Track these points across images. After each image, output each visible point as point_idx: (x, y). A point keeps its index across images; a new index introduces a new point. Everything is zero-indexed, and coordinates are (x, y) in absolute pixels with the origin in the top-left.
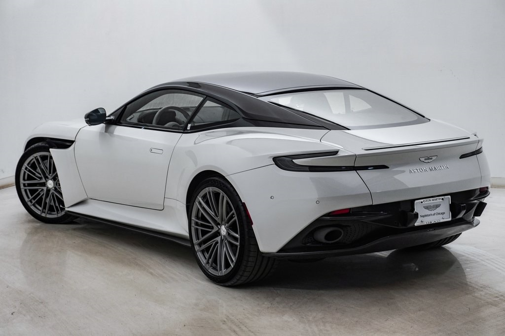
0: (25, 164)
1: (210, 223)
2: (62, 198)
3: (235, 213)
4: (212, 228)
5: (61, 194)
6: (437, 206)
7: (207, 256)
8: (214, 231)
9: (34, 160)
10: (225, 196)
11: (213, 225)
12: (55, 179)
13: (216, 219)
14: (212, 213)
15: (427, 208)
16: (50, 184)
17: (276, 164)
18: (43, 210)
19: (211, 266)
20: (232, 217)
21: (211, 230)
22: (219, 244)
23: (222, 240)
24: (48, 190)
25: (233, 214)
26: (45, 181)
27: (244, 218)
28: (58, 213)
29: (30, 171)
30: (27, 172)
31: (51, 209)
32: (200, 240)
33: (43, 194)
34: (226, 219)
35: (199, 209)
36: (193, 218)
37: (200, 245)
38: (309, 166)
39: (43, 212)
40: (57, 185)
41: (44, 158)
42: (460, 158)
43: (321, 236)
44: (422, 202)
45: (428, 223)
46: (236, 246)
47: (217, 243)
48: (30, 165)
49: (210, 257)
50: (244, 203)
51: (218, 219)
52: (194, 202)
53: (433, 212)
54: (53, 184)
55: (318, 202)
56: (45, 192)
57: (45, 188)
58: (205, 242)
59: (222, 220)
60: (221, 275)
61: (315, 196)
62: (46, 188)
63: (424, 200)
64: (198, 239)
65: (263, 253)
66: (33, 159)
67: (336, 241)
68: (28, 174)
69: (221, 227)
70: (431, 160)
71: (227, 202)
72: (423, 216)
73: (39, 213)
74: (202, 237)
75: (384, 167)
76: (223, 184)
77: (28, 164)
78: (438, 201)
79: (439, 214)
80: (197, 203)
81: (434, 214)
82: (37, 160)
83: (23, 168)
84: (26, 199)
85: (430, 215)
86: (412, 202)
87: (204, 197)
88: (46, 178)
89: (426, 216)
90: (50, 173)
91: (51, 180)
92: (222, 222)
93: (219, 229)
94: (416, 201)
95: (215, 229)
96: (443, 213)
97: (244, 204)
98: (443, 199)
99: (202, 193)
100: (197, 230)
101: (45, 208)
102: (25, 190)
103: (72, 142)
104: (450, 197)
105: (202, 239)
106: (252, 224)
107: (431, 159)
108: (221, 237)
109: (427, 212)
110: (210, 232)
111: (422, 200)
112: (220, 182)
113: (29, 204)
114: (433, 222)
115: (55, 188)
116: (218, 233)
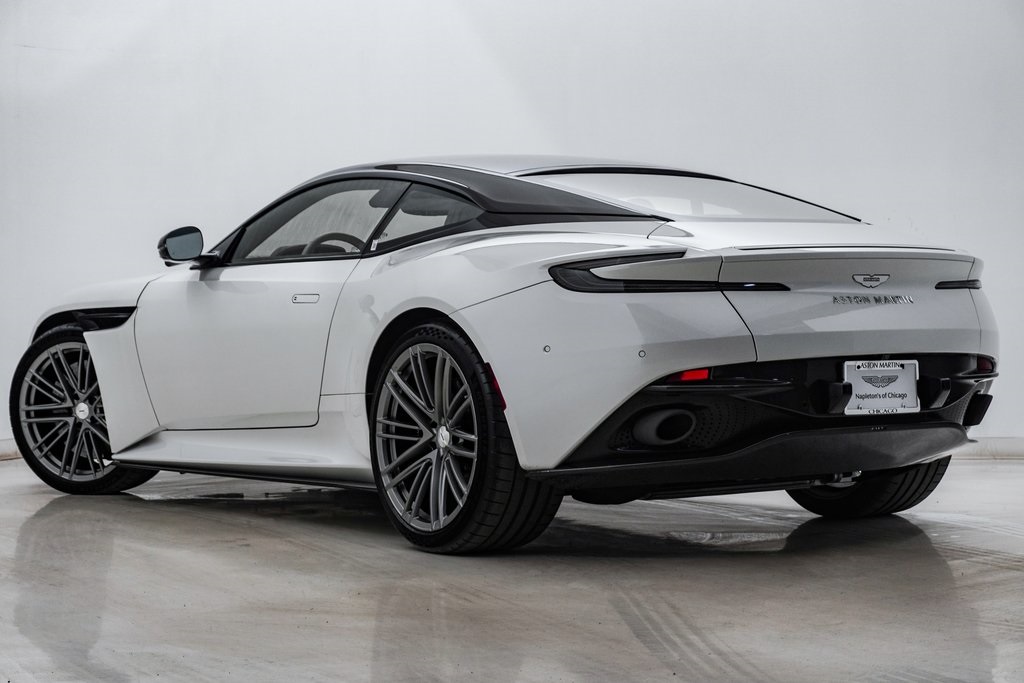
0: (32, 370)
1: (416, 424)
2: (108, 438)
3: (469, 391)
4: (420, 434)
5: (105, 431)
6: (891, 380)
7: (407, 495)
8: (422, 441)
9: (51, 361)
10: (448, 357)
11: (422, 427)
12: (94, 398)
13: (429, 413)
14: (421, 403)
15: (869, 380)
16: (83, 411)
17: (555, 280)
18: (65, 467)
19: (417, 514)
20: (462, 400)
21: (416, 439)
22: (434, 466)
23: (439, 458)
24: (78, 424)
25: (465, 393)
26: (71, 405)
27: (488, 397)
28: (96, 471)
29: (40, 384)
30: (35, 387)
31: (83, 465)
32: (394, 464)
33: (67, 433)
34: (449, 409)
35: (392, 397)
36: (380, 418)
37: (393, 474)
38: (625, 281)
39: (65, 470)
40: (96, 412)
41: (71, 356)
42: (936, 288)
43: (649, 429)
44: (859, 367)
45: (872, 412)
46: (470, 460)
47: (430, 464)
48: (41, 373)
49: (413, 498)
50: (488, 364)
51: (433, 415)
52: (383, 382)
53: (881, 391)
54: (87, 411)
55: (642, 353)
56: (71, 428)
57: (71, 420)
58: (403, 465)
59: (441, 415)
60: (438, 528)
61: (637, 339)
62: (73, 418)
63: (864, 362)
64: (390, 462)
65: (525, 471)
66: (48, 358)
67: (678, 440)
68: (37, 391)
69: (437, 431)
70: (878, 283)
71: (453, 370)
72: (862, 397)
73: (56, 472)
74: (398, 456)
75: (780, 288)
76: (444, 333)
77: (38, 370)
78: (892, 368)
79: (894, 396)
80: (389, 385)
81: (885, 396)
82: (58, 361)
83: (28, 378)
84: (31, 444)
85: (875, 396)
86: (838, 363)
87: (404, 371)
88: (75, 398)
89: (867, 396)
90: (82, 387)
91: (84, 401)
92: (440, 420)
93: (435, 435)
94: (847, 363)
95: (427, 435)
96: (903, 396)
97: (487, 368)
98: (902, 366)
99: (400, 362)
100: (387, 442)
101: (68, 462)
102: (30, 426)
103: (130, 310)
104: (916, 362)
105: (396, 460)
106: (504, 407)
107: (878, 280)
108: (439, 452)
109: (870, 389)
110: (416, 442)
111: (859, 363)
112: (437, 330)
113: (37, 453)
114: (882, 412)
115: (92, 419)
116: (432, 445)
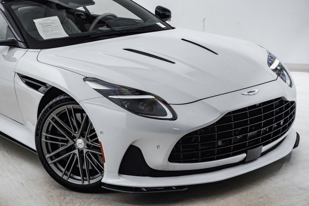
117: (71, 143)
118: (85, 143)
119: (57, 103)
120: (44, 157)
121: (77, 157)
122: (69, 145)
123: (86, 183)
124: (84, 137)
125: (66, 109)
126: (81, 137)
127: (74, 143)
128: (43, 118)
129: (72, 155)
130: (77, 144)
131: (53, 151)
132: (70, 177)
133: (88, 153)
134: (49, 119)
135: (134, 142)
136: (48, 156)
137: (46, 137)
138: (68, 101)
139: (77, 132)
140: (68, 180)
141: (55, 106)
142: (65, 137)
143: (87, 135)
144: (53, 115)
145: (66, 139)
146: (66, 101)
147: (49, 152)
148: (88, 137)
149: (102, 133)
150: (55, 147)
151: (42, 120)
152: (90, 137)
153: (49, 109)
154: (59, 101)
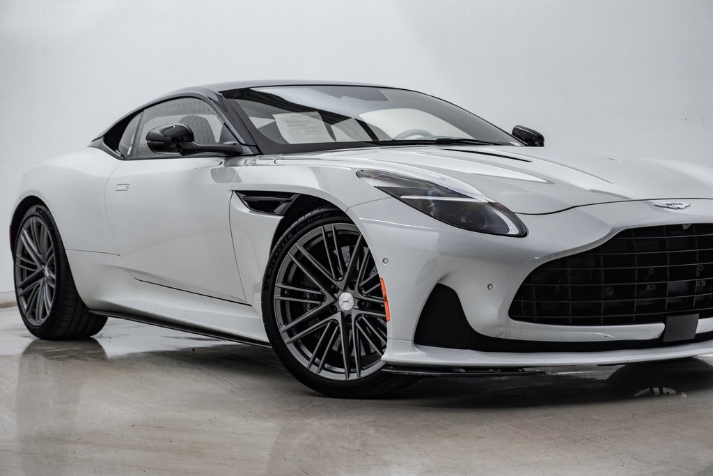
117: (329, 300)
118: (355, 298)
119: (305, 222)
120: (277, 330)
121: (339, 328)
122: (325, 304)
123: (354, 376)
124: (352, 288)
125: (321, 235)
126: (349, 289)
127: (334, 300)
128: (279, 253)
129: (329, 324)
130: (340, 303)
131: (293, 319)
132: (323, 368)
133: (360, 319)
134: (290, 256)
135: (442, 279)
136: (283, 328)
137: (283, 290)
138: (327, 217)
139: (340, 279)
140: (320, 374)
141: (302, 228)
142: (318, 289)
143: (360, 282)
144: (298, 246)
145: (320, 293)
146: (322, 218)
147: (286, 322)
148: (361, 284)
149: (386, 261)
150: (298, 310)
151: (276, 259)
152: (364, 286)
153: (290, 236)
154: (310, 218)
